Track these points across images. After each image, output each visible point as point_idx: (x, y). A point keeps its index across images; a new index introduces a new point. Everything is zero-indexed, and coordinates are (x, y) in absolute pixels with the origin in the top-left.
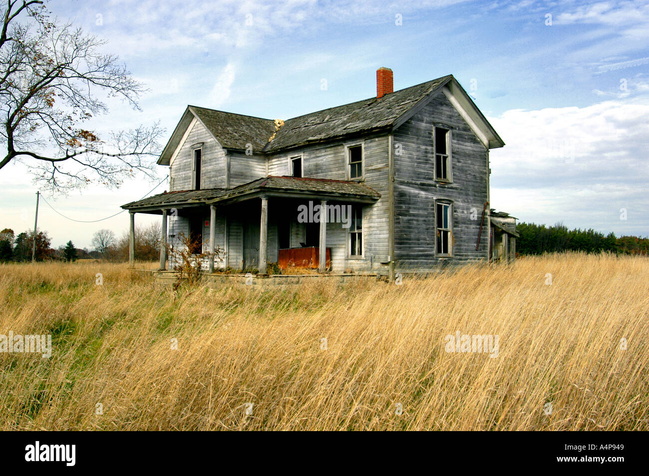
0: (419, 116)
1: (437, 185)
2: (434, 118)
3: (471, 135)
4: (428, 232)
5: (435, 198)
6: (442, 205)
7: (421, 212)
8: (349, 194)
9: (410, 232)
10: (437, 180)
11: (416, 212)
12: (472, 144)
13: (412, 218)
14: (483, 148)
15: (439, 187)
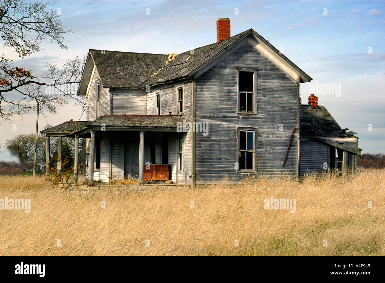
0: (223, 64)
1: (240, 117)
2: (238, 64)
3: (280, 74)
4: (229, 154)
5: (237, 127)
6: (246, 132)
7: (223, 138)
8: (160, 127)
9: (211, 154)
10: (240, 113)
11: (218, 138)
12: (281, 81)
13: (213, 143)
14: (294, 83)
15: (242, 118)
